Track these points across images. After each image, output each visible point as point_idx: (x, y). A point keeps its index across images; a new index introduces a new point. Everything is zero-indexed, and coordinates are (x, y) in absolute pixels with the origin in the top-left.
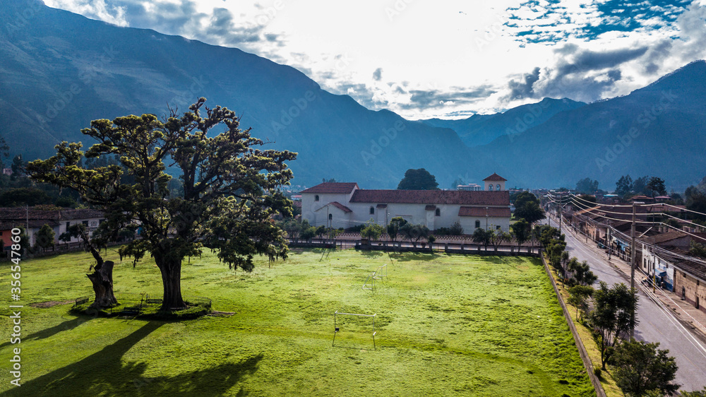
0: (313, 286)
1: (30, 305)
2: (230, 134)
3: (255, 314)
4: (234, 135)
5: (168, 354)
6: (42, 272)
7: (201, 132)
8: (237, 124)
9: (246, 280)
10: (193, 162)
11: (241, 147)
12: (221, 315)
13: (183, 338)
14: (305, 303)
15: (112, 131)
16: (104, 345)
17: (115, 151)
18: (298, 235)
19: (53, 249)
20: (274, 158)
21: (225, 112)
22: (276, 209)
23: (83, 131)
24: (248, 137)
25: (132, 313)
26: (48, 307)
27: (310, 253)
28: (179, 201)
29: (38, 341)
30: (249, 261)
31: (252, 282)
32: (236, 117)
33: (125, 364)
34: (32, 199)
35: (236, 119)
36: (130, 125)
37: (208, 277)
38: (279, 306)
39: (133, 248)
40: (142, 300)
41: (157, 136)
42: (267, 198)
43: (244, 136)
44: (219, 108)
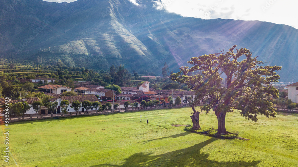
0: (292, 132)
1: (172, 125)
2: (247, 60)
3: (259, 141)
4: (249, 61)
5: (218, 152)
6: (177, 113)
7: (234, 60)
8: (251, 55)
9: (256, 125)
10: (231, 72)
11: (252, 65)
12: (243, 139)
13: (225, 147)
14: (286, 140)
15: (198, 62)
16: (194, 144)
17: (199, 69)
18: (285, 107)
19: (181, 105)
20: (269, 69)
21: (245, 50)
22: (270, 93)
23: (188, 62)
24: (255, 61)
25: (206, 133)
26: (177, 126)
27: (292, 116)
28: (224, 89)
29: (173, 138)
30: (255, 117)
31: (259, 127)
32: (250, 52)
33: (201, 153)
34: (175, 87)
35: (250, 53)
36: (205, 59)
37: (239, 122)
38: (272, 140)
39: (206, 107)
40: (210, 128)
41: (216, 62)
42: (265, 89)
43: (253, 60)
44: (242, 49)
